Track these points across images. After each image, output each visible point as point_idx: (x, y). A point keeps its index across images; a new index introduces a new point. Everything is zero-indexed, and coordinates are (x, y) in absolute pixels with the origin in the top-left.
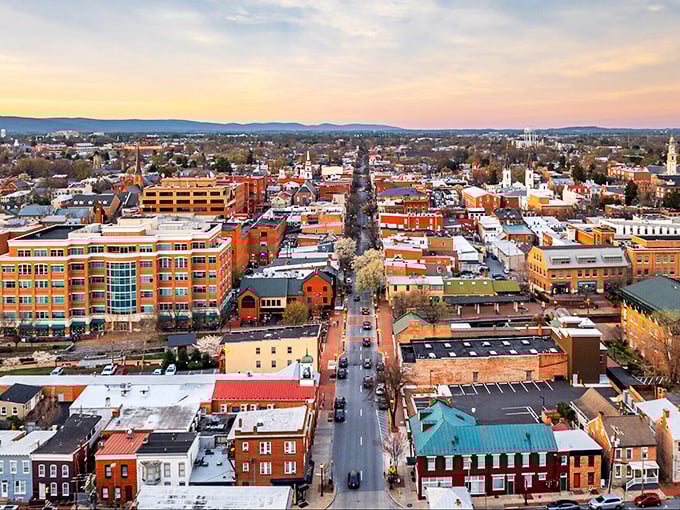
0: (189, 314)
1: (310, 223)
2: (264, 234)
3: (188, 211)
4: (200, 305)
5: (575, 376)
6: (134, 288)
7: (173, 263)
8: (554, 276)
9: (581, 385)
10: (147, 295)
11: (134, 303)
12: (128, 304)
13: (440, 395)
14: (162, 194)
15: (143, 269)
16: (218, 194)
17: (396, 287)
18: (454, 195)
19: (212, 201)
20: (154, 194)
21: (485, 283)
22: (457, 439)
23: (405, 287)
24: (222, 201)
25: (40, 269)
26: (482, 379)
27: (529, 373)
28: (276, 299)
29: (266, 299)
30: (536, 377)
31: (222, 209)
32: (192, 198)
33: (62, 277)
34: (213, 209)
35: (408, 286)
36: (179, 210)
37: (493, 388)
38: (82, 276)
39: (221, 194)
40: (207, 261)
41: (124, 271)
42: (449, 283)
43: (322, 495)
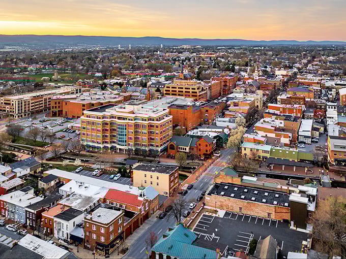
0: (147, 149)
1: (235, 106)
2: (207, 111)
3: (183, 95)
4: (152, 145)
5: (292, 223)
6: (126, 135)
7: (141, 126)
8: (335, 155)
9: (295, 228)
10: (131, 139)
11: (126, 141)
12: (123, 141)
13: (217, 216)
14: (172, 88)
15: (130, 127)
16: (195, 89)
17: (245, 148)
18: (333, 92)
19: (192, 92)
20: (169, 87)
21: (294, 153)
22: (172, 247)
23: (250, 149)
24: (196, 93)
25: (93, 123)
26: (244, 212)
27: (269, 214)
28: (184, 147)
29: (180, 147)
30: (273, 217)
31: (196, 96)
32: (184, 90)
33: (100, 127)
34: (193, 96)
35: (251, 149)
36: (179, 95)
37: (247, 218)
38: (108, 127)
39: (196, 89)
40: (155, 127)
41: (122, 127)
42: (274, 150)
43: (118, 255)
